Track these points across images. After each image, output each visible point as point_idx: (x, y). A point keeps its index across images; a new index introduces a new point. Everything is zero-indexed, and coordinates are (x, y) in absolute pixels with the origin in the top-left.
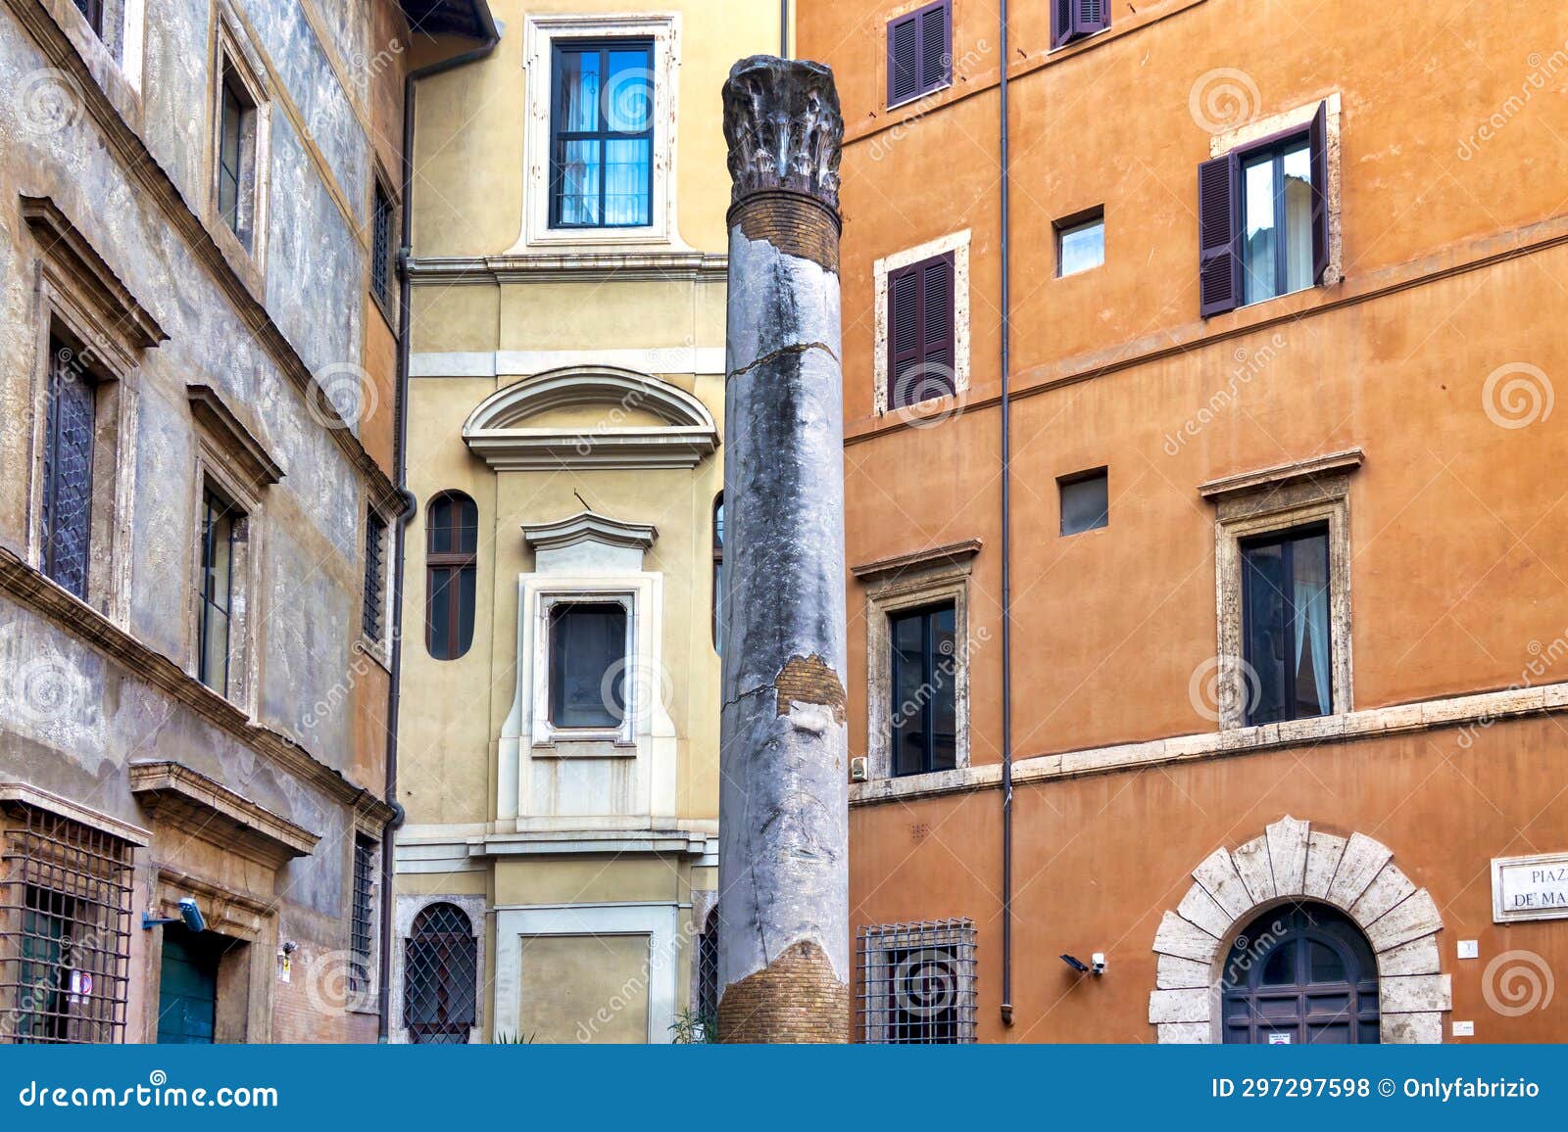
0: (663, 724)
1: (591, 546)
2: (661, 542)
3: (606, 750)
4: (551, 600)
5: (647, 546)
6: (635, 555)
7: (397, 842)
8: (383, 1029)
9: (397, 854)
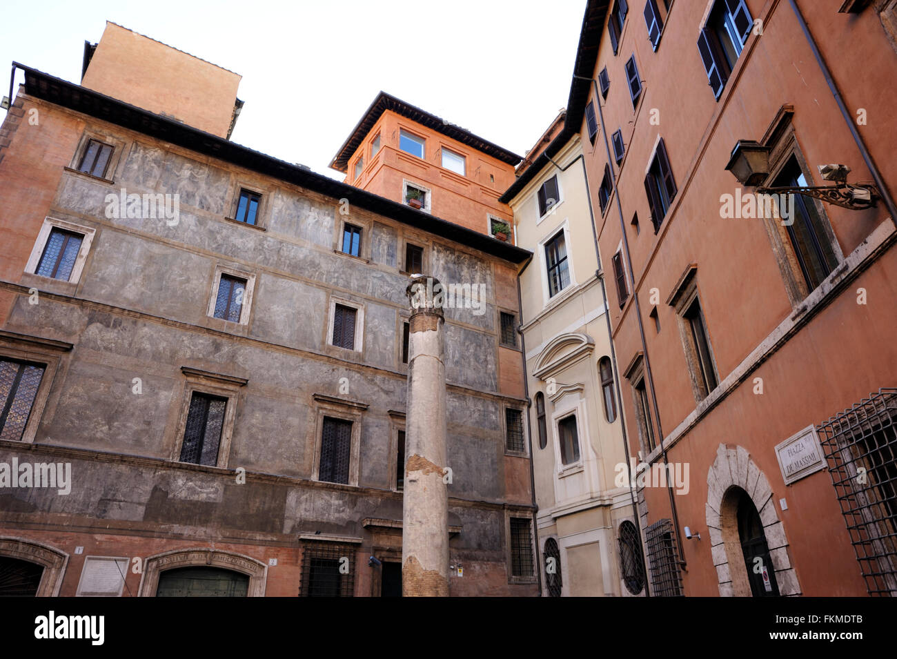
0: (592, 455)
1: (567, 396)
2: (585, 388)
3: (576, 470)
4: (558, 420)
5: (580, 390)
6: (577, 394)
7: (537, 518)
8: (540, 589)
9: (538, 522)
